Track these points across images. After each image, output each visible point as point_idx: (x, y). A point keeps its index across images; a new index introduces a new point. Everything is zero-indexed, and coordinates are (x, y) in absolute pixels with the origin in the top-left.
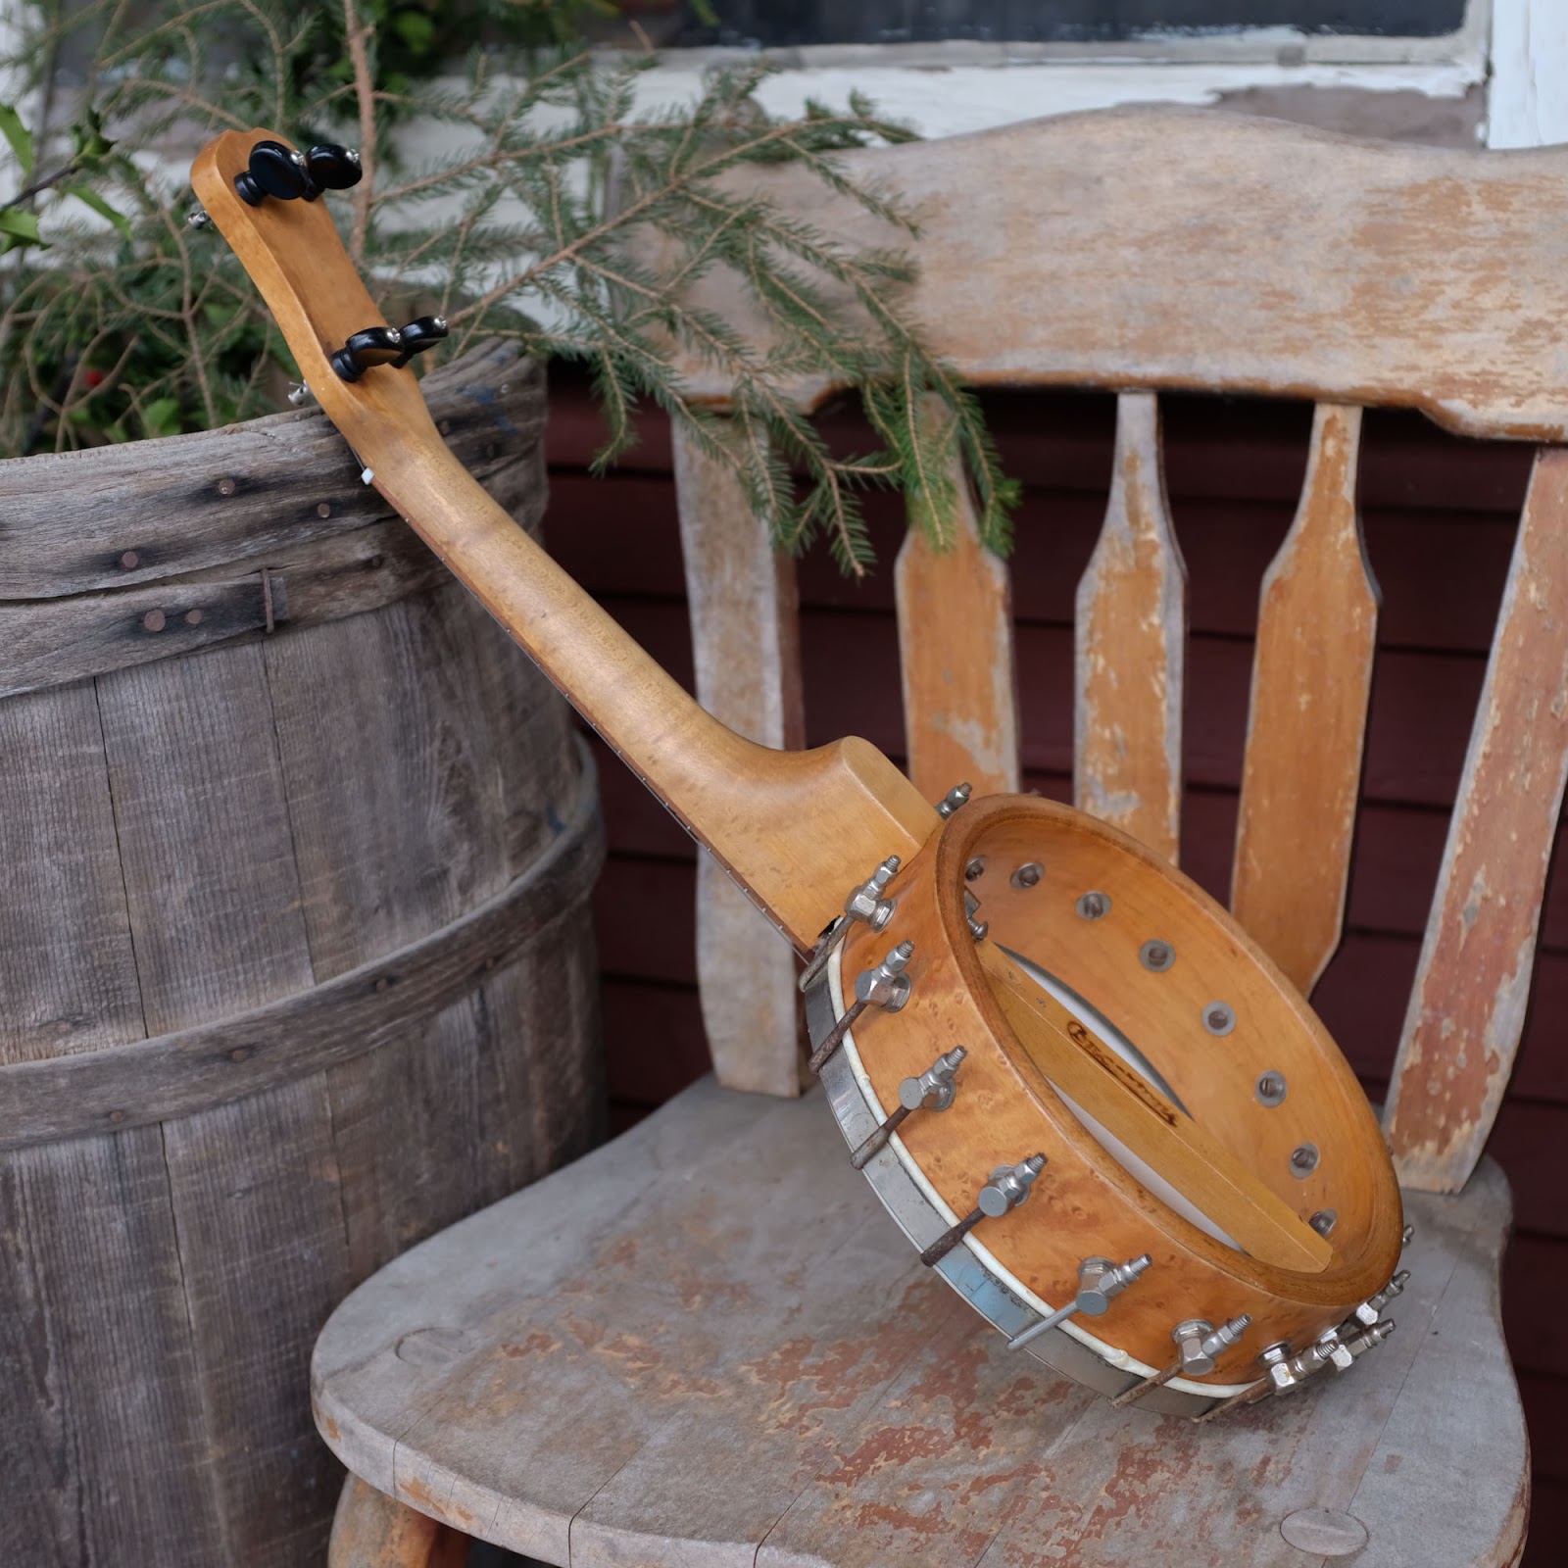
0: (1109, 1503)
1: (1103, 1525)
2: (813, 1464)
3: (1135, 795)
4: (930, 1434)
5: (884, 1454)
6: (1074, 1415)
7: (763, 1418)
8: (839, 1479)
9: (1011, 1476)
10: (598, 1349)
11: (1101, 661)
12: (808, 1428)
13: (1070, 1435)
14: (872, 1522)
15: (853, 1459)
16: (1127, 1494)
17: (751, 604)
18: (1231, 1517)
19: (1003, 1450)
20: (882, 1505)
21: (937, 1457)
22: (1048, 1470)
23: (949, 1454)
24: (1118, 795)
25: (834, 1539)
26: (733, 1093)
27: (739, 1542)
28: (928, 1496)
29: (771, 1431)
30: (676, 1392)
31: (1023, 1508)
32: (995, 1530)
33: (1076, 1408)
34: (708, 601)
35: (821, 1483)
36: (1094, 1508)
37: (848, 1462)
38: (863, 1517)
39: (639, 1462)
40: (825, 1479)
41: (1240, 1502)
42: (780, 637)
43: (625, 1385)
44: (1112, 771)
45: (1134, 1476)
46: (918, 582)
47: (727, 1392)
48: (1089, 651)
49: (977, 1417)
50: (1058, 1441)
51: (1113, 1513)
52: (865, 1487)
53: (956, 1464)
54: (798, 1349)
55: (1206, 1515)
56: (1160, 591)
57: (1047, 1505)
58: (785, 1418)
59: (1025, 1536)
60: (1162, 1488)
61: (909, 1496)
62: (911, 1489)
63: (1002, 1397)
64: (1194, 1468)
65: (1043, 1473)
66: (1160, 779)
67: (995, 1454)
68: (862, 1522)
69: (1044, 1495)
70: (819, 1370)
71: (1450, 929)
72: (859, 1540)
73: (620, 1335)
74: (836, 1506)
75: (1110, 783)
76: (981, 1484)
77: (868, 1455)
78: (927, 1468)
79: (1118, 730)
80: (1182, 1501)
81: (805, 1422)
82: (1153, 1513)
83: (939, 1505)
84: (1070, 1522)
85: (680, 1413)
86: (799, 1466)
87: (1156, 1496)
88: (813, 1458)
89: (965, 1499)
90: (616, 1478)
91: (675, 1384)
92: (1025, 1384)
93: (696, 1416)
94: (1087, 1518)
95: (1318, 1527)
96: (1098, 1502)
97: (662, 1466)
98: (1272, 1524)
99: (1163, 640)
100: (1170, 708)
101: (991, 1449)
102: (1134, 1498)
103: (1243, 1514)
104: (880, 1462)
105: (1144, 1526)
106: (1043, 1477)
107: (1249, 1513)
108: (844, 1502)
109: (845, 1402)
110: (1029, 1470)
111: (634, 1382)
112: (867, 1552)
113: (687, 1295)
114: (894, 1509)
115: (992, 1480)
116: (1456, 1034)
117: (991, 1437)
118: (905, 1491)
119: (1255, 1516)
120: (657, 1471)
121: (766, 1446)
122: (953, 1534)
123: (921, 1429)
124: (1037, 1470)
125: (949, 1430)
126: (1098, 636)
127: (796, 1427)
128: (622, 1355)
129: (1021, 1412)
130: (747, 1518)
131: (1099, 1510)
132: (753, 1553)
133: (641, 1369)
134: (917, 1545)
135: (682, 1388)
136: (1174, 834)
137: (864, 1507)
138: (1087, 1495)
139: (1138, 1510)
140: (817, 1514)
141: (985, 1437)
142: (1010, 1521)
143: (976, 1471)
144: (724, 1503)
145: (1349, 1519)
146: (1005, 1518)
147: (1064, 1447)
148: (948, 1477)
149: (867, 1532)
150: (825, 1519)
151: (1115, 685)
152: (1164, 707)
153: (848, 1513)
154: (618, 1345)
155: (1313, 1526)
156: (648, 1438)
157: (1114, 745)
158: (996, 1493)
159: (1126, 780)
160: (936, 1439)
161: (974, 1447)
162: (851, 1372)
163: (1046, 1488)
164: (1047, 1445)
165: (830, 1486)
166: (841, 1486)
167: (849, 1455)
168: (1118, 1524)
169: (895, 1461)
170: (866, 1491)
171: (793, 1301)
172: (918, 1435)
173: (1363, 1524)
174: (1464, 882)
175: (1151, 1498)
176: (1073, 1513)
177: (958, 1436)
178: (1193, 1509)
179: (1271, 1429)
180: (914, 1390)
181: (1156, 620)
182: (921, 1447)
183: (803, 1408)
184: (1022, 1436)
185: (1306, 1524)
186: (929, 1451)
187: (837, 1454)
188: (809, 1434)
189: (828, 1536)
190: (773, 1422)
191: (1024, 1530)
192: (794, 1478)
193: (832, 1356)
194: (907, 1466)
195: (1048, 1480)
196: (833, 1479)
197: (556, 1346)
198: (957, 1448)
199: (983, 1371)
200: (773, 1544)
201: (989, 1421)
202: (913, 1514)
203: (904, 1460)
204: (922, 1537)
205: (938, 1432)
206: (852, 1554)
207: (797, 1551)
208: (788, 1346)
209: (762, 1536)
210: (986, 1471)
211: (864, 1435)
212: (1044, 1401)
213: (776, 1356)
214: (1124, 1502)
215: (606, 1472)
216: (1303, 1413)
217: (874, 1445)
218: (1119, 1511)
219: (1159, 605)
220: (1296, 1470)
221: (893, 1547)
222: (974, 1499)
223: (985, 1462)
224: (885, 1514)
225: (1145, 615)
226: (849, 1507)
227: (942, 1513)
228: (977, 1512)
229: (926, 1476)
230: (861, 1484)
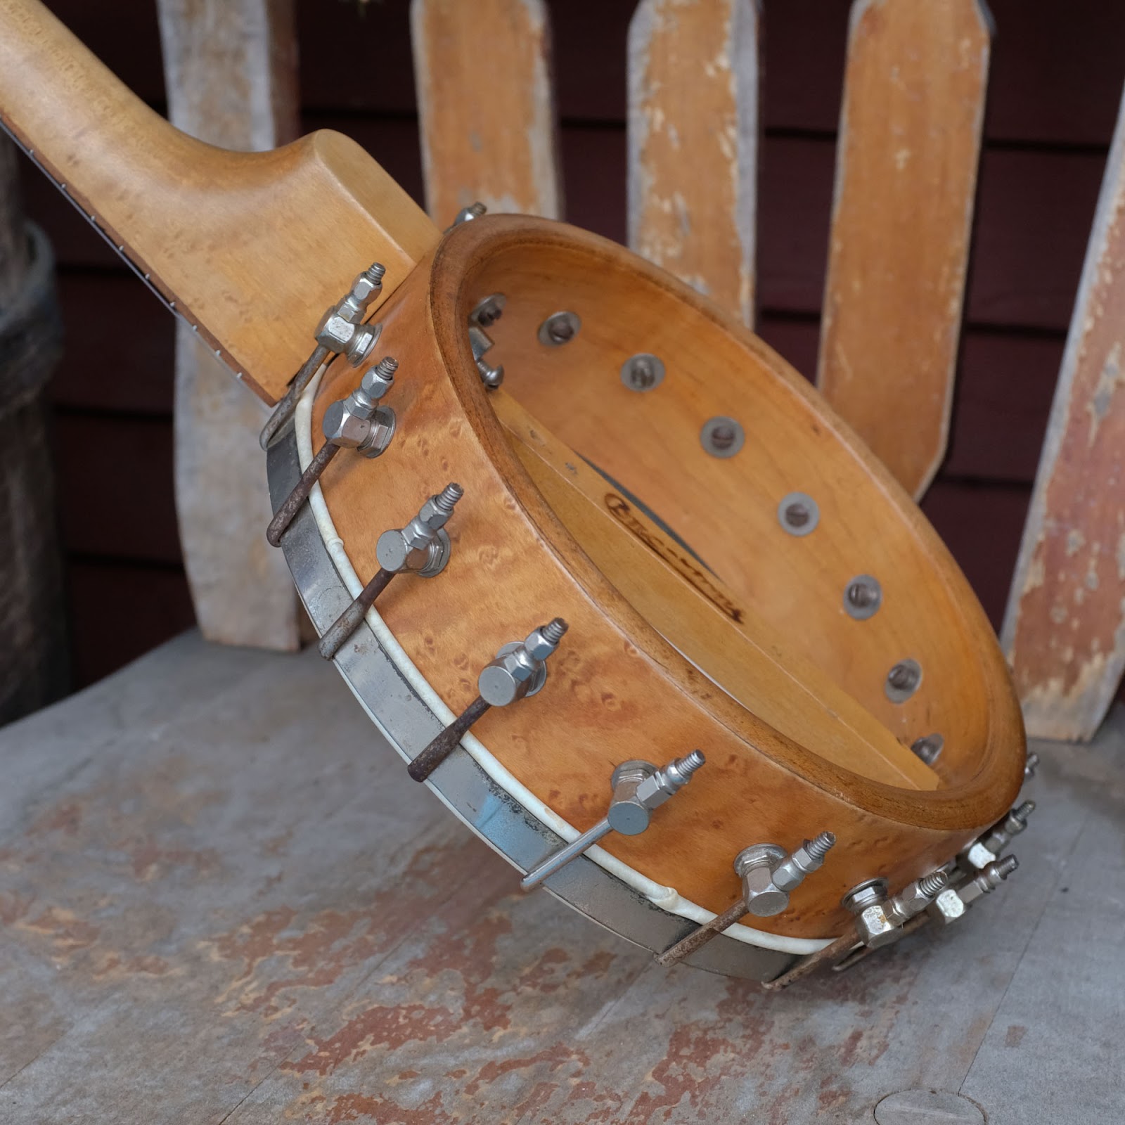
0: (658, 1089)
1: (648, 1116)
2: (278, 1049)
3: (701, 281)
4: (432, 1013)
5: (371, 1037)
6: (617, 990)
7: (220, 999)
8: (311, 1067)
9: (533, 1060)
10: (20, 925)
11: (659, 116)
12: (276, 1009)
13: (611, 1011)
14: (349, 1117)
15: (331, 1042)
16: (681, 1079)
17: (238, 55)
18: (812, 1102)
19: (524, 1030)
20: (364, 1096)
21: (440, 1040)
22: (580, 1052)
23: (454, 1036)
26: (219, 647)
28: (425, 1085)
29: (229, 1014)
30: (114, 974)
31: (547, 1098)
33: (619, 982)
34: (186, 52)
35: (287, 1071)
36: (638, 1095)
37: (324, 1046)
38: (337, 1110)
39: (56, 1054)
40: (293, 1066)
41: (824, 1083)
42: (274, 95)
43: (49, 965)
45: (689, 1058)
46: (440, 26)
47: (178, 971)
48: (646, 103)
49: (493, 993)
50: (595, 1019)
51: (661, 1101)
52: (343, 1075)
53: (462, 1048)
54: (274, 921)
55: (780, 1100)
56: (728, 27)
57: (577, 1093)
58: (248, 999)
60: (725, 1070)
61: (400, 1085)
62: (404, 1076)
63: (527, 971)
64: (766, 1047)
65: (574, 1057)
66: (730, 259)
67: (514, 1035)
68: (337, 1116)
69: (574, 1081)
70: (296, 944)
71: (1079, 421)
73: (50, 909)
74: (304, 1097)
76: (493, 1071)
77: (350, 1038)
78: (426, 1053)
79: (680, 201)
80: (750, 1084)
81: (274, 1002)
82: (713, 1100)
83: (438, 1095)
84: (606, 1113)
85: (117, 996)
86: (261, 1053)
87: (717, 1080)
88: (280, 1043)
89: (472, 1088)
90: (25, 1073)
91: (113, 964)
92: (556, 955)
93: (136, 1000)
94: (628, 1107)
95: (923, 1110)
96: (643, 1089)
97: (85, 1057)
98: (864, 1108)
99: (733, 88)
100: (742, 172)
101: (510, 1029)
102: (689, 1084)
103: (826, 1098)
104: (366, 1045)
105: (701, 1114)
106: (574, 1062)
107: (834, 1096)
108: (315, 1094)
109: (327, 978)
110: (556, 1053)
111: (60, 963)
113: (139, 867)
114: (379, 1100)
115: (507, 1066)
116: (1086, 549)
117: (510, 1016)
118: (396, 1079)
119: (842, 1099)
120: (78, 1063)
121: (220, 1031)
123: (421, 1007)
124: (567, 1053)
125: (456, 1008)
126: (655, 85)
127: (261, 1009)
128: (51, 932)
129: (552, 987)
130: (186, 1115)
131: (644, 1098)
133: (72, 947)
135: (122, 968)
137: (341, 1099)
138: (629, 1081)
139: (694, 1096)
140: (278, 1108)
141: (503, 1016)
142: (529, 1114)
143: (488, 1055)
144: (159, 1098)
145: (961, 1100)
146: (522, 1110)
147: (602, 1027)
148: (451, 1062)
150: (288, 1114)
151: (676, 145)
152: (734, 170)
153: (319, 1106)
154: (45, 921)
155: (916, 1110)
156: (71, 1025)
157: (675, 220)
158: (512, 1081)
159: (689, 263)
160: (439, 1018)
161: (488, 1028)
162: (337, 945)
163: (578, 1074)
164: (581, 1025)
165: (297, 1075)
166: (312, 1075)
167: (327, 1038)
168: (668, 1114)
169: (385, 1045)
170: (345, 1080)
171: (273, 869)
172: (416, 1015)
173: (979, 1106)
174: (1095, 364)
175: (710, 1083)
176: (610, 1102)
177: (468, 1015)
178: (764, 1094)
179: (862, 1001)
180: (415, 963)
181: (724, 61)
182: (419, 1028)
183: (272, 988)
184: (550, 1015)
185: (907, 1107)
186: (431, 1033)
187: (310, 1037)
188: (278, 1015)
190: (232, 1004)
192: (253, 1067)
193: (315, 928)
194: (400, 1051)
195: (580, 1065)
196: (302, 1067)
198: (465, 1029)
199: (504, 943)
201: (508, 997)
202: (403, 1107)
203: (396, 1043)
205: (443, 1011)
208: (261, 918)
210: (501, 1055)
211: (346, 1015)
212: (579, 975)
213: (246, 930)
214: (675, 1089)
215: (13, 1066)
216: (902, 982)
217: (359, 1026)
218: (669, 1099)
219: (728, 45)
220: (894, 1046)
222: (484, 1087)
223: (501, 1044)
224: (367, 1107)
225: (711, 57)
226: (321, 1098)
227: (442, 1105)
228: (487, 1103)
229: (424, 1062)
230: (339, 1072)
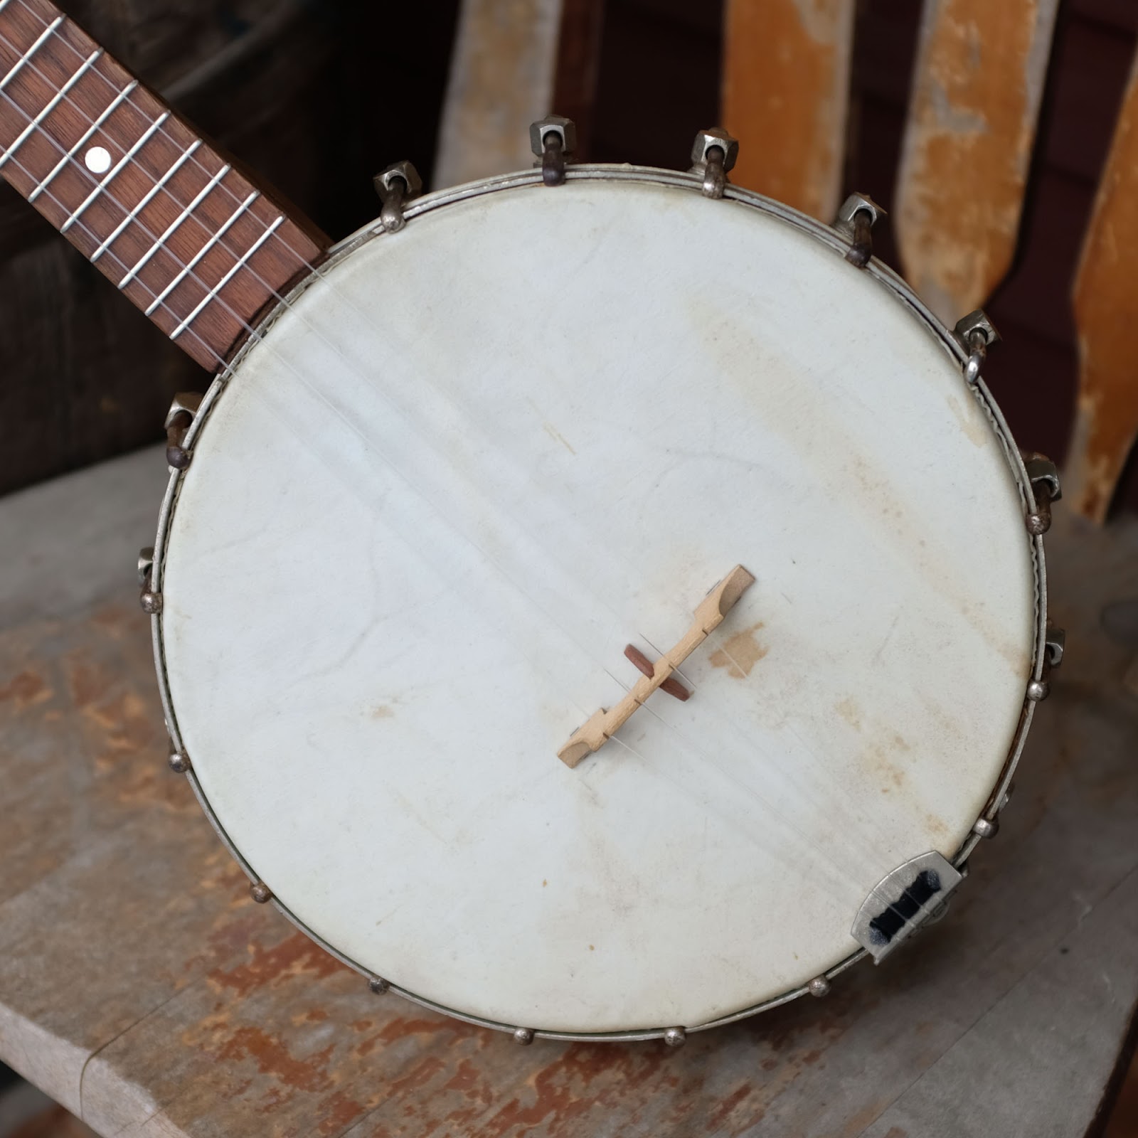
0: (530, 1099)
1: (503, 1131)
2: (221, 949)
3: (982, 119)
5: (307, 958)
8: (235, 982)
10: (90, 710)
14: (238, 1055)
15: (268, 956)
16: (558, 1092)
20: (264, 1033)
24: (963, 111)
25: (181, 1069)
27: (74, 1042)
28: (325, 1032)
29: (208, 884)
30: (142, 796)
31: (427, 1078)
32: (376, 1100)
35: (212, 981)
36: (507, 1101)
37: (260, 958)
38: (231, 1044)
39: (43, 888)
40: (220, 977)
43: (91, 770)
44: (960, 79)
45: (581, 1066)
51: (524, 1115)
52: (257, 1001)
57: (457, 1080)
59: (405, 1121)
60: (603, 1094)
61: (304, 1026)
62: (313, 1016)
64: (657, 1075)
66: (1013, 106)
68: (229, 1052)
72: (208, 1078)
73: (124, 695)
74: (210, 1021)
75: (955, 95)
76: (398, 1029)
77: (288, 954)
78: (348, 989)
79: (974, 30)
80: (613, 1122)
82: (570, 1131)
84: (469, 1114)
85: (129, 826)
86: (204, 949)
87: (591, 1102)
88: (227, 941)
89: (367, 1046)
90: (7, 904)
93: (142, 837)
94: (492, 1113)
96: (518, 1093)
97: (64, 900)
100: (1040, 21)
102: (561, 1101)
104: (297, 968)
106: (477, 1038)
108: (222, 1018)
111: (102, 768)
112: (208, 1098)
114: (274, 1041)
115: (413, 1027)
118: (301, 1018)
120: (56, 906)
121: (188, 905)
122: (323, 1096)
128: (112, 726)
130: (104, 1009)
132: (83, 1062)
133: (123, 752)
134: (274, 1100)
135: (151, 790)
136: (1019, 177)
137: (240, 1031)
138: (510, 1080)
139: (557, 1119)
140: (181, 1028)
142: (400, 1094)
144: (95, 978)
146: (397, 1087)
149: (225, 1069)
150: (186, 1037)
152: (1032, 16)
153: (217, 1036)
154: (113, 710)
156: (74, 854)
157: (965, 51)
158: (409, 1046)
159: (973, 96)
165: (219, 990)
166: (231, 993)
167: (268, 948)
168: (521, 1134)
169: (314, 971)
170: (256, 1008)
175: (582, 1107)
176: (479, 1102)
179: (777, 1046)
187: (255, 942)
189: (176, 1062)
191: (409, 1111)
192: (188, 966)
194: (326, 982)
196: (228, 980)
197: (44, 696)
200: (108, 1057)
202: (293, 1055)
204: (285, 1090)
206: (189, 1096)
207: (129, 1076)
209: (103, 1041)
214: (546, 1103)
218: (534, 1115)
220: (767, 1120)
221: (242, 1097)
222: (378, 1048)
224: (260, 1047)
226: (224, 1026)
227: (328, 1061)
228: (370, 1069)
229: (341, 1001)
230: (256, 995)
